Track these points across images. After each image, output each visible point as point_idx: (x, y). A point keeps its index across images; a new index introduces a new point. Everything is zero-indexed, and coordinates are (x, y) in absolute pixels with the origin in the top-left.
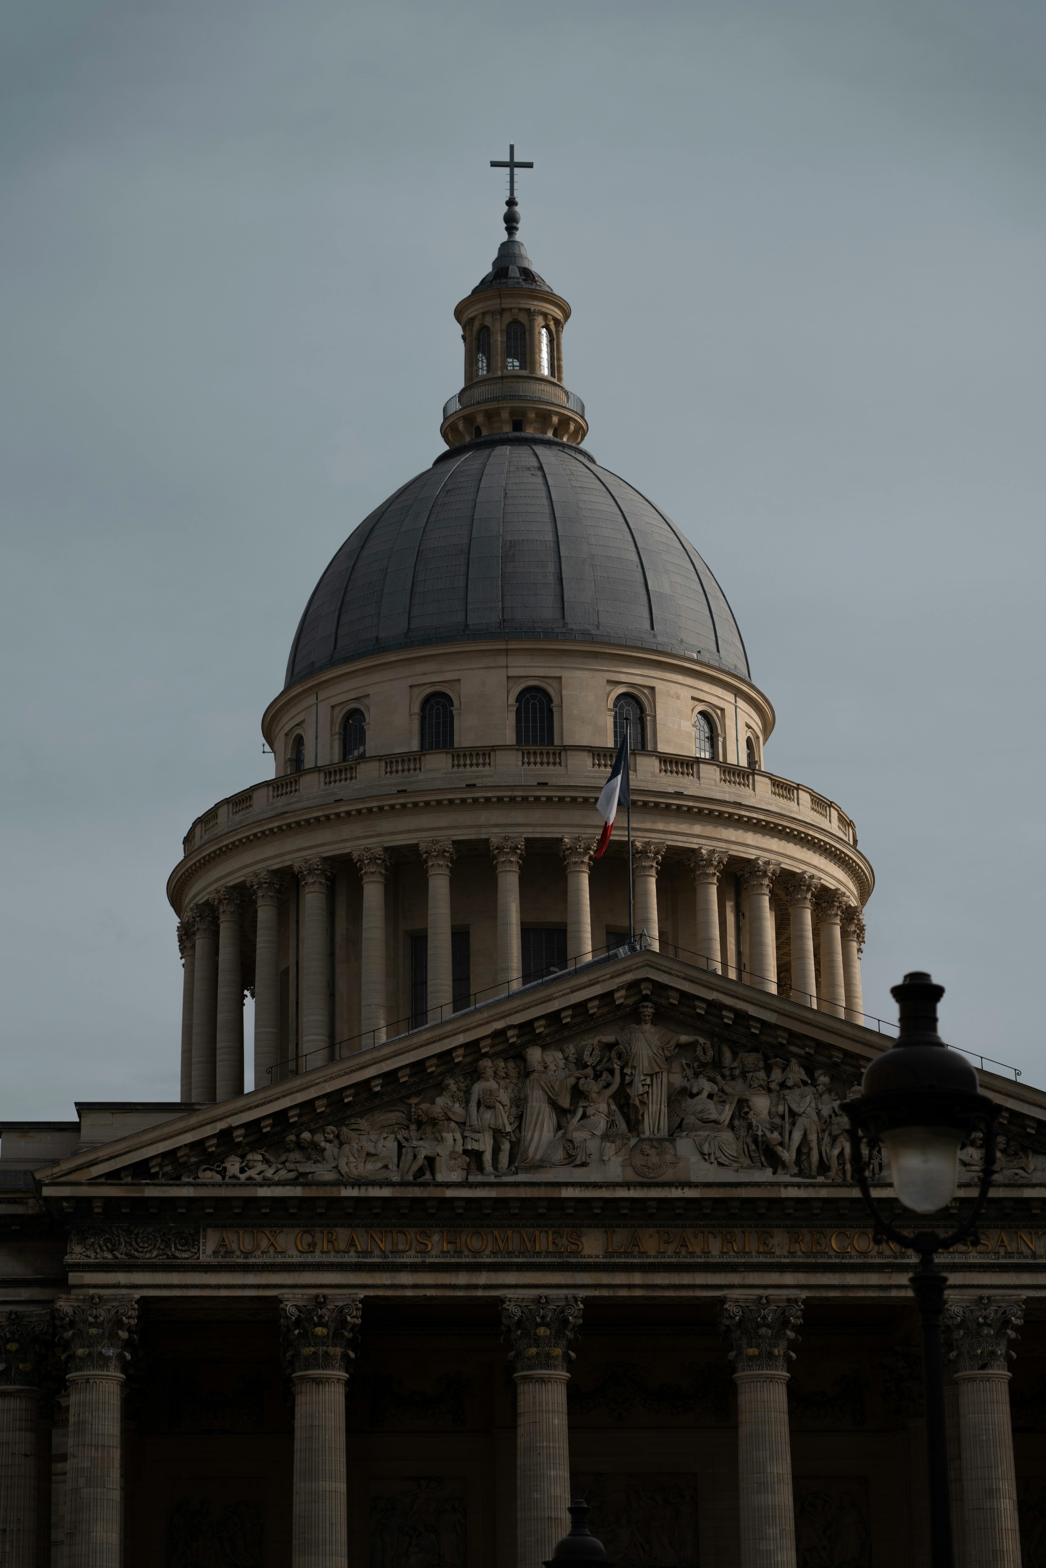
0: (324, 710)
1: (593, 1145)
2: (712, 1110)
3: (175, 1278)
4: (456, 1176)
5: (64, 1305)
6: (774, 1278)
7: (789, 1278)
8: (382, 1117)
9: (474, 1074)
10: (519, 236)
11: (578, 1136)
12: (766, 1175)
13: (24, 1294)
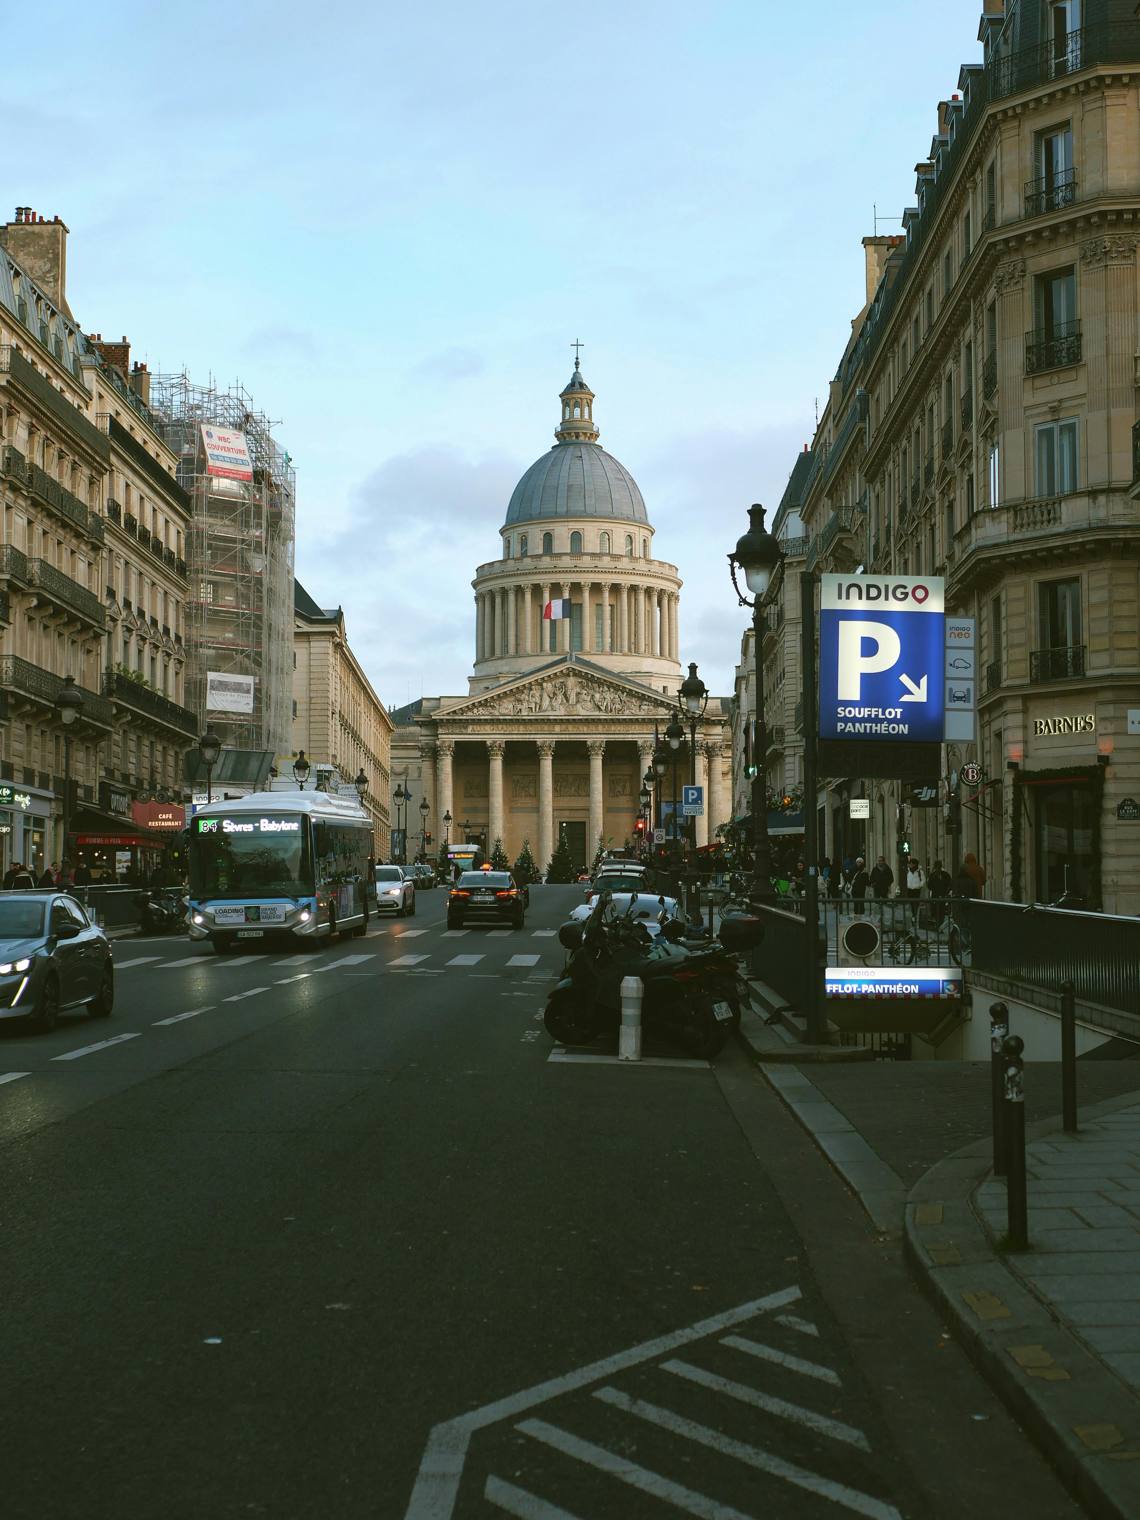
0: (516, 534)
1: (558, 706)
2: (586, 697)
3: (462, 736)
4: (526, 714)
5: (438, 743)
6: (599, 736)
7: (602, 736)
8: (509, 699)
9: (531, 689)
10: (579, 370)
11: (554, 704)
12: (597, 713)
13: (429, 738)
